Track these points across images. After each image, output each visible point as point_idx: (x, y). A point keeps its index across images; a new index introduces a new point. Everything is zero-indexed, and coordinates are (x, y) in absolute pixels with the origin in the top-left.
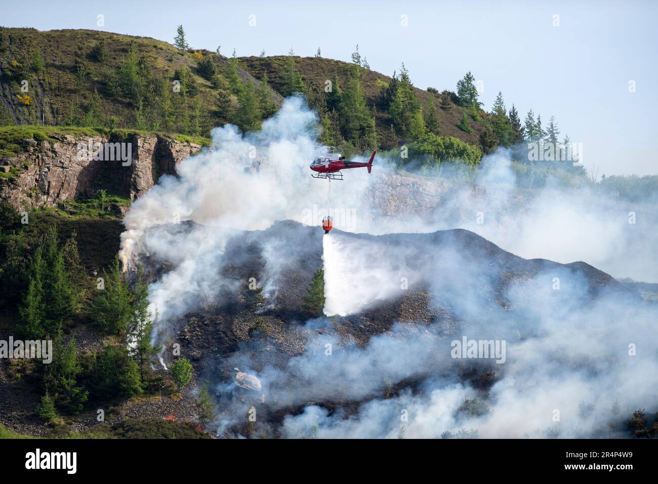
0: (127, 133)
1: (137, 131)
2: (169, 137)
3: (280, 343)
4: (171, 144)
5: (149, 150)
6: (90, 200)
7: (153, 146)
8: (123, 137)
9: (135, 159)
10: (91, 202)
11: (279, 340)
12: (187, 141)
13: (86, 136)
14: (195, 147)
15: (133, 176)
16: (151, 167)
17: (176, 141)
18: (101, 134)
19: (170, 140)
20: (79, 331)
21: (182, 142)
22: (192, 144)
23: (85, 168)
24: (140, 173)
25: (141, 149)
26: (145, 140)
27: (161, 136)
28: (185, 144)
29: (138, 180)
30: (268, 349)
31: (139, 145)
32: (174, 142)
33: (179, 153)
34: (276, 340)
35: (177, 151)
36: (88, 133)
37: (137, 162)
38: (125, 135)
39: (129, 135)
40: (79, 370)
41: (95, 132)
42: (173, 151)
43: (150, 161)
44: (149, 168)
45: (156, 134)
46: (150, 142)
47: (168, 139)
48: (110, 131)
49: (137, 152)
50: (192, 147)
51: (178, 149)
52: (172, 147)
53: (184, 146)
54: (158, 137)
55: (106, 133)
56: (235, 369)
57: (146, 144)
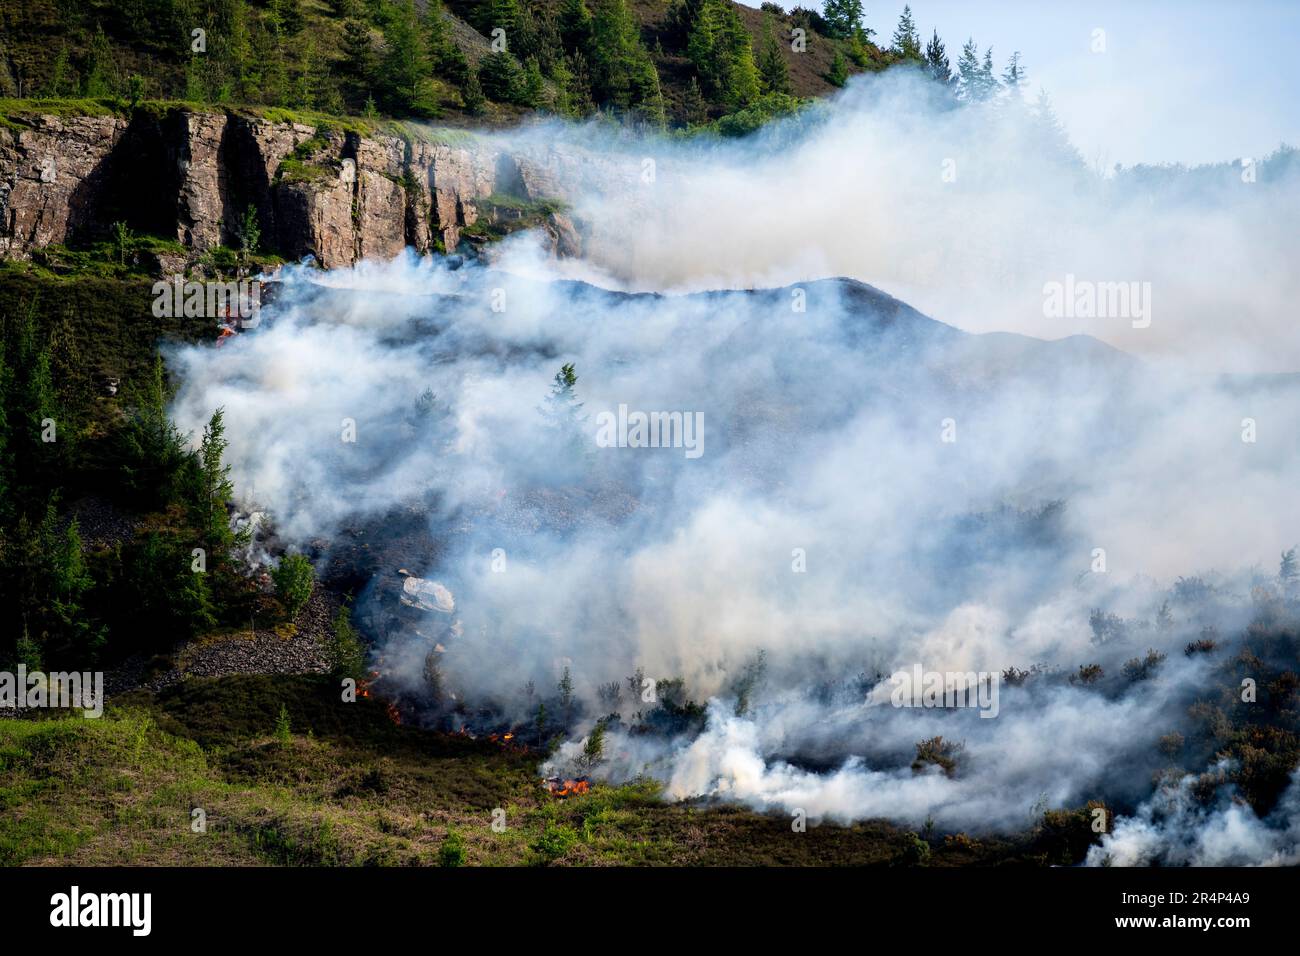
0: (165, 108)
1: (186, 103)
2: (251, 114)
3: (491, 517)
4: (256, 127)
5: (211, 141)
6: (95, 244)
7: (219, 131)
8: (159, 115)
9: (184, 160)
10: (99, 248)
11: (487, 510)
12: (288, 121)
13: (85, 115)
14: (304, 132)
15: (181, 193)
16: (216, 175)
17: (264, 121)
18: (114, 110)
19: (253, 120)
20: (84, 505)
21: (276, 123)
22: (297, 126)
23: (84, 180)
24: (195, 188)
25: (195, 138)
26: (201, 121)
27: (235, 112)
28: (284, 125)
29: (191, 200)
30: (466, 529)
31: (191, 130)
32: (261, 123)
33: (272, 145)
34: (482, 511)
35: (267, 141)
36: (87, 109)
37: (187, 165)
38: (162, 111)
39: (170, 111)
40: (87, 583)
41: (101, 108)
42: (259, 140)
43: (215, 163)
44: (213, 176)
45: (223, 108)
46: (213, 123)
47: (248, 117)
48: (131, 106)
49: (188, 144)
50: (296, 132)
51: (269, 136)
52: (257, 133)
53: (281, 131)
54: (228, 113)
55: (123, 110)
56: (401, 571)
57: (206, 128)
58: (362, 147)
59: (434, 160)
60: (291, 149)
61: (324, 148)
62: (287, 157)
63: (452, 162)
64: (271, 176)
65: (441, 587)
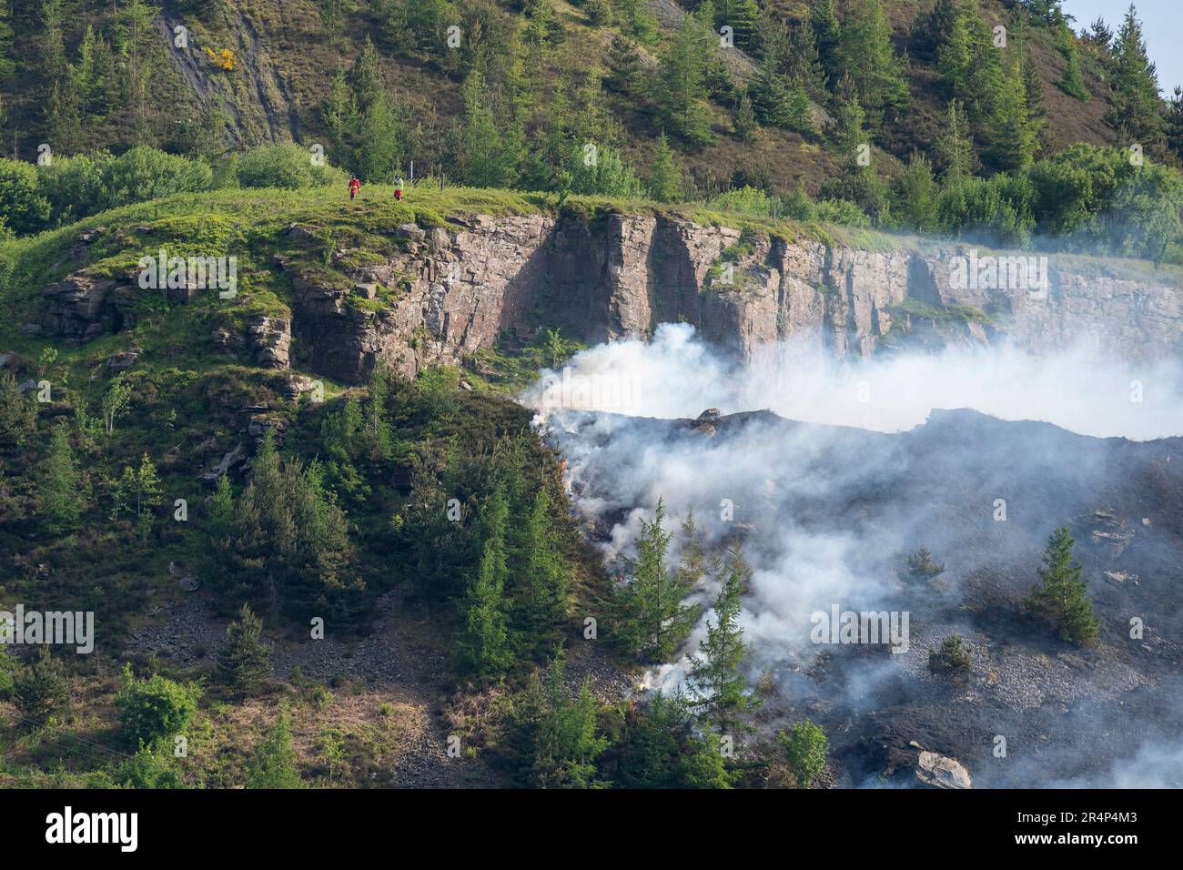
0: (593, 208)
1: (615, 202)
2: (681, 217)
3: (993, 687)
4: (686, 231)
5: (641, 244)
6: (525, 350)
7: (649, 234)
8: (586, 214)
9: (615, 265)
10: (528, 354)
11: (987, 679)
12: (715, 224)
13: (516, 215)
14: (730, 236)
15: (613, 300)
16: (645, 280)
17: (694, 225)
18: (542, 209)
19: (683, 223)
20: (578, 654)
21: (705, 226)
22: (723, 230)
23: (512, 281)
24: (626, 294)
25: (627, 243)
26: (633, 225)
27: (664, 214)
28: (712, 229)
29: (623, 308)
30: (970, 699)
31: (623, 234)
32: (690, 226)
33: (700, 250)
34: (983, 679)
35: (696, 246)
36: (519, 208)
37: (619, 271)
38: (590, 210)
39: (599, 211)
40: (602, 745)
41: (531, 207)
42: (689, 245)
43: (644, 268)
44: (642, 282)
45: (652, 209)
46: (644, 227)
47: (678, 221)
48: (558, 204)
49: (620, 249)
50: (723, 236)
51: (698, 242)
52: (687, 237)
53: (709, 235)
54: (657, 215)
55: (550, 208)
56: (912, 743)
57: (637, 234)
58: (788, 254)
59: (852, 266)
60: (718, 253)
61: (751, 253)
62: (715, 263)
63: (869, 267)
64: (700, 283)
65: (956, 763)
